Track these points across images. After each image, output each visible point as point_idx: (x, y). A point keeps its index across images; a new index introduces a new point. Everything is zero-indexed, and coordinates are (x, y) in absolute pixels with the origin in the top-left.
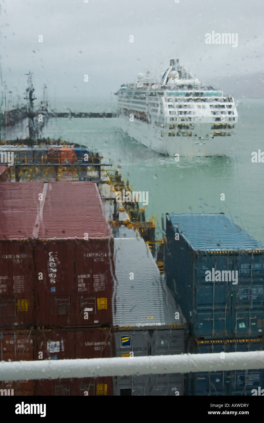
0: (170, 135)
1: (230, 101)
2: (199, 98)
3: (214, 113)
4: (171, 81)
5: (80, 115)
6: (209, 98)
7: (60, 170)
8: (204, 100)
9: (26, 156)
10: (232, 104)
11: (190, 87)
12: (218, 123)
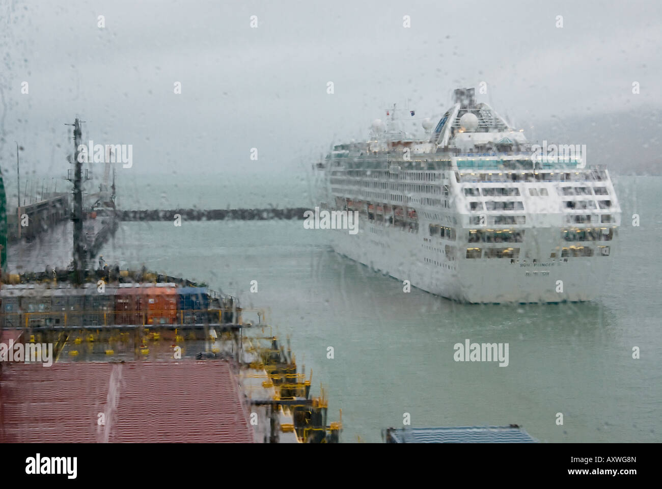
0: (469, 255)
1: (599, 178)
2: (532, 171)
3: (571, 205)
4: (461, 135)
5: (218, 215)
6: (551, 172)
7: (145, 339)
8: (544, 177)
9: (64, 309)
10: (608, 184)
11: (504, 148)
12: (576, 227)
